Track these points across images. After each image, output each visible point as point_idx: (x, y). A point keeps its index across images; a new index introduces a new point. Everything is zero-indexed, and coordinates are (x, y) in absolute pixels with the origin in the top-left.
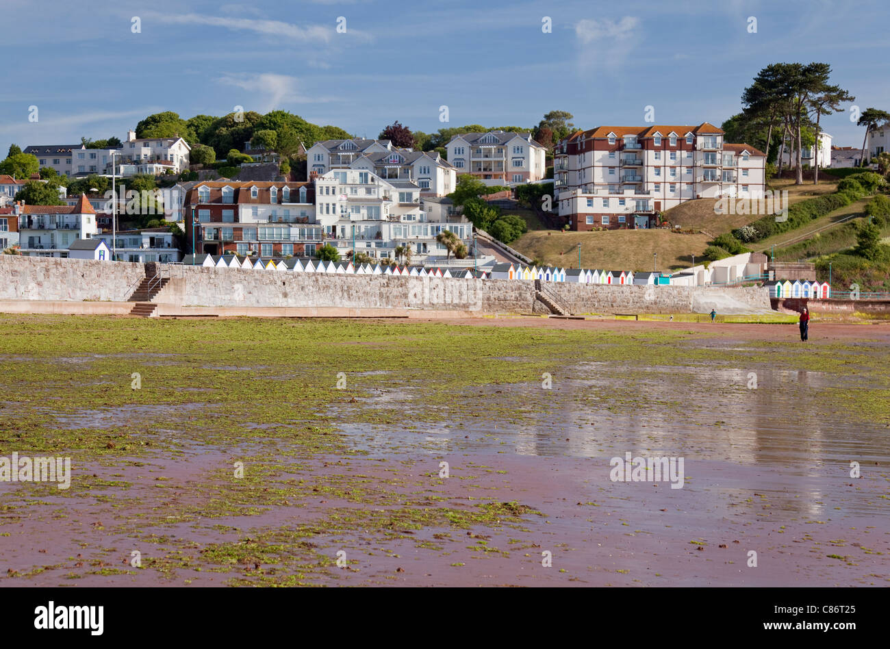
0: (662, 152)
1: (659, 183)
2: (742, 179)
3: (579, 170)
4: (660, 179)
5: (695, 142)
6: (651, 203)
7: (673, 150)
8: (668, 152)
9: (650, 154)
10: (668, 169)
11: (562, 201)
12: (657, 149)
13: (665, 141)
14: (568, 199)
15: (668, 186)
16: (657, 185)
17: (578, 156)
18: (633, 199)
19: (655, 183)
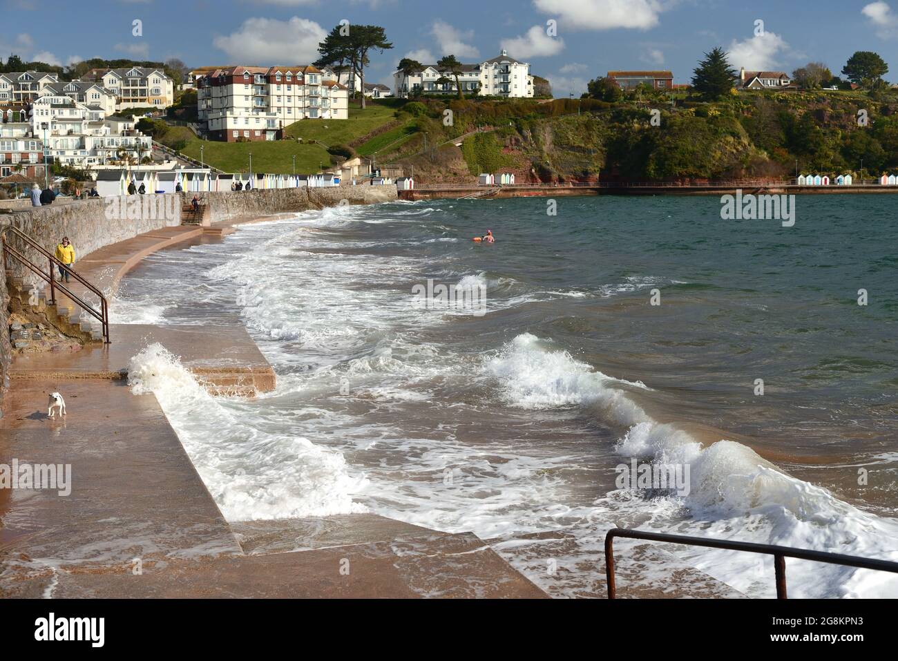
0: (282, 85)
1: (280, 107)
2: (334, 105)
3: (221, 97)
4: (280, 104)
5: (303, 78)
6: (277, 122)
7: (289, 84)
8: (286, 86)
9: (273, 87)
10: (286, 98)
11: (212, 120)
12: (278, 83)
13: (283, 77)
14: (218, 119)
15: (286, 109)
16: (279, 109)
17: (219, 87)
18: (265, 118)
19: (278, 107)
